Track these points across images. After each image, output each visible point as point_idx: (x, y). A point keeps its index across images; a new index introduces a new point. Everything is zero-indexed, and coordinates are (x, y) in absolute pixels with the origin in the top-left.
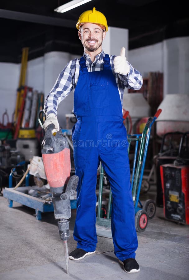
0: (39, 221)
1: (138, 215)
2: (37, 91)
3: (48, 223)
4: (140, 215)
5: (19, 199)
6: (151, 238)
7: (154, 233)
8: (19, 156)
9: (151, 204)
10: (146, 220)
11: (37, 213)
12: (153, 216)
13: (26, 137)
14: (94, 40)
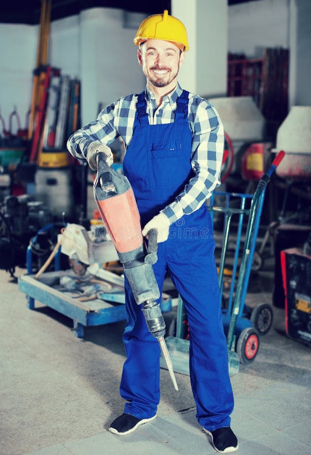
0: (79, 340)
1: (243, 338)
2: (68, 77)
3: (95, 345)
4: (246, 338)
5: (45, 298)
6: (263, 377)
7: (270, 365)
8: (41, 213)
9: (265, 311)
10: (256, 344)
11: (75, 326)
12: (268, 329)
13: (51, 165)
14: (164, 68)
